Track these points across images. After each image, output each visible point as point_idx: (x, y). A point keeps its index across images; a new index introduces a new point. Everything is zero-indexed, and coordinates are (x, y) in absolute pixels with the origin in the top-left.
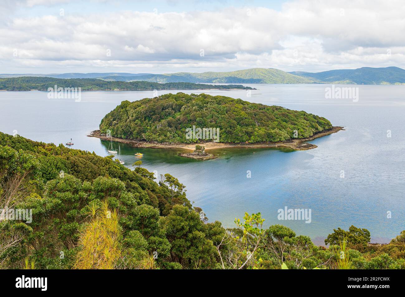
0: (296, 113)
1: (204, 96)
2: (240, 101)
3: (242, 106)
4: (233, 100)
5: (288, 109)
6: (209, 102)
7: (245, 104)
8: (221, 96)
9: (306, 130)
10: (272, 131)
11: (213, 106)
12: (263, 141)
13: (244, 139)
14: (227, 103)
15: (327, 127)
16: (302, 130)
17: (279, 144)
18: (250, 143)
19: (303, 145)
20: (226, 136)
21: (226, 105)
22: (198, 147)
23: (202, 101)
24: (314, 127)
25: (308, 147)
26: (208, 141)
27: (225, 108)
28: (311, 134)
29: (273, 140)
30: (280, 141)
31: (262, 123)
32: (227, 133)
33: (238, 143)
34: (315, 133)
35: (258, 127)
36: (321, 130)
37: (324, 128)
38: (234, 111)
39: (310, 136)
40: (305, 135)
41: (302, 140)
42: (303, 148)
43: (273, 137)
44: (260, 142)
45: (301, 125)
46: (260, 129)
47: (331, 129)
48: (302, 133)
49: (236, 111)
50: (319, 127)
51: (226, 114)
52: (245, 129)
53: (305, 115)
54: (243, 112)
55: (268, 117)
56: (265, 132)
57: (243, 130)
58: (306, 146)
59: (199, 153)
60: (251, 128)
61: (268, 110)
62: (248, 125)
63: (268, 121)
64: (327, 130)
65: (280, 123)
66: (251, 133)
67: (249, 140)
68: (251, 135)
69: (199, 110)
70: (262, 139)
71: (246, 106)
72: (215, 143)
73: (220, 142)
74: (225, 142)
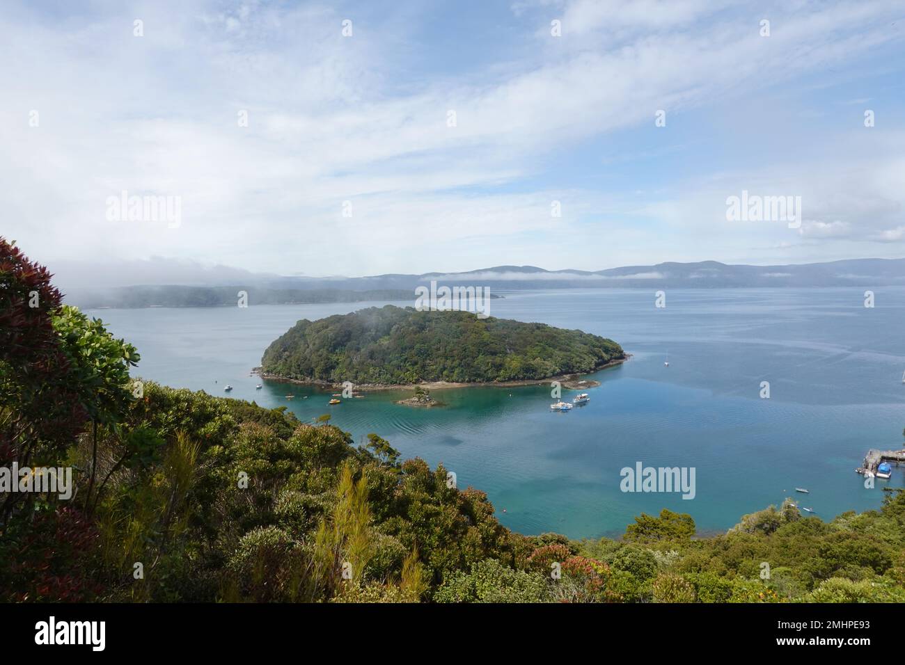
0: (568, 334)
5: (554, 328)
9: (585, 359)
10: (532, 362)
11: (441, 325)
12: (518, 378)
13: (490, 375)
14: (461, 320)
15: (617, 355)
16: (578, 359)
17: (543, 381)
18: (499, 381)
19: (580, 382)
20: (462, 371)
21: (461, 323)
22: (418, 389)
23: (423, 318)
24: (596, 354)
25: (588, 385)
26: (435, 380)
27: (459, 327)
28: (593, 366)
29: (535, 375)
30: (545, 378)
31: (516, 351)
32: (462, 366)
33: (480, 382)
34: (597, 365)
35: (511, 356)
36: (606, 359)
37: (611, 355)
38: (472, 332)
39: (591, 369)
40: (583, 366)
41: (578, 374)
42: (581, 387)
43: (533, 371)
44: (514, 379)
45: (577, 351)
46: (513, 360)
47: (622, 357)
48: (578, 364)
49: (475, 332)
50: (604, 355)
51: (461, 337)
52: (490, 360)
53: (581, 336)
54: (486, 334)
55: (525, 340)
56: (521, 363)
57: (488, 361)
58: (585, 384)
59: (419, 399)
60: (499, 358)
61: (525, 329)
62: (494, 354)
63: (526, 347)
64: (617, 358)
65: (544, 349)
66: (501, 365)
67: (497, 376)
68: (501, 369)
69: (419, 332)
70: (516, 375)
71: (492, 324)
72: (444, 382)
73: (453, 382)
74: (460, 380)
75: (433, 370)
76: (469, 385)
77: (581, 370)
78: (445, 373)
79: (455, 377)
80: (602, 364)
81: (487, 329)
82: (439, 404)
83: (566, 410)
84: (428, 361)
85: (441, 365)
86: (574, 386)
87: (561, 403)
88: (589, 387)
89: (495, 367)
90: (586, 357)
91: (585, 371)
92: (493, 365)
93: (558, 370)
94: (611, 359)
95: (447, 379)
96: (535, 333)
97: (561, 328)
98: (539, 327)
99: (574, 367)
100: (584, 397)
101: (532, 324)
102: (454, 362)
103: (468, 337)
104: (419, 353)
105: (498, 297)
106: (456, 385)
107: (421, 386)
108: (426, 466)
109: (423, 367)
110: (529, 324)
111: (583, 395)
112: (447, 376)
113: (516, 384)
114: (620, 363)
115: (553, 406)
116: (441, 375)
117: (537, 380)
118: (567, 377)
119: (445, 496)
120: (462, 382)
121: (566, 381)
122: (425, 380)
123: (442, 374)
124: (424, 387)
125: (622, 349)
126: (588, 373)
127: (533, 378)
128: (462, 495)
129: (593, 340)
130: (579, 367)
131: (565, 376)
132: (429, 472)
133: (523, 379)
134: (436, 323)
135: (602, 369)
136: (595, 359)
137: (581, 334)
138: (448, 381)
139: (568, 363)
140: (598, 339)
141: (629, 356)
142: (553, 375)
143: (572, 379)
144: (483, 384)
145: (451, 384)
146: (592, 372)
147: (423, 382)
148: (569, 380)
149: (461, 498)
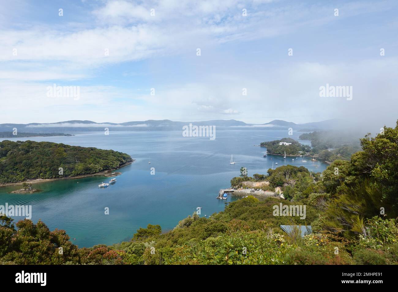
0: (107, 152)
1: (30, 142)
2: (62, 145)
3: (64, 148)
4: (56, 145)
5: (100, 149)
6: (34, 147)
7: (67, 147)
8: (45, 142)
9: (114, 163)
10: (89, 166)
11: (39, 150)
12: (82, 174)
13: (67, 174)
14: (51, 147)
15: (129, 160)
16: (111, 163)
17: (95, 174)
18: (72, 176)
19: (113, 174)
20: (51, 173)
21: (51, 148)
22: (25, 184)
23: (28, 147)
24: (119, 160)
25: (116, 174)
26: (35, 178)
27: (49, 151)
28: (118, 166)
29: (91, 172)
30: (95, 173)
31: (81, 161)
32: (51, 170)
33: (61, 177)
34: (120, 165)
35: (78, 164)
36: (124, 162)
37: (126, 160)
38: (57, 153)
39: (117, 167)
40: (114, 166)
41: (111, 170)
42: (113, 176)
43: (90, 170)
44: (80, 175)
45: (111, 159)
46: (79, 165)
47: (131, 161)
48: (111, 165)
49: (59, 153)
50: (123, 160)
51: (51, 156)
52: (67, 166)
53: (113, 153)
54: (65, 153)
55: (85, 156)
56: (84, 166)
57: (66, 167)
58: (115, 174)
59: (25, 189)
60: (72, 165)
61: (85, 150)
62: (69, 163)
63: (86, 159)
64: (129, 162)
65: (95, 159)
66: (73, 168)
67: (71, 174)
68: (73, 170)
69: (25, 154)
70: (81, 172)
71: (68, 148)
72: (41, 179)
73: (46, 178)
74: (50, 177)
75: (33, 174)
76: (55, 179)
77: (113, 168)
78: (41, 174)
79: (47, 176)
80: (122, 165)
81: (65, 151)
82: (38, 191)
83: (106, 187)
84: (31, 169)
85: (39, 170)
86: (109, 176)
87: (104, 184)
88: (117, 175)
90: (115, 162)
91: (115, 168)
92: (69, 169)
93: (102, 169)
94: (126, 162)
95: (42, 177)
96: (90, 152)
97: (103, 149)
98: (92, 149)
99: (109, 167)
100: (114, 180)
101: (89, 148)
102: (47, 169)
103: (55, 155)
104: (26, 165)
105: (71, 135)
106: (48, 180)
107: (27, 183)
108: (31, 222)
109: (28, 172)
110: (88, 148)
111: (114, 179)
112: (43, 176)
113: (81, 177)
114: (131, 164)
115: (99, 186)
116: (38, 176)
117: (91, 174)
118: (106, 171)
119: (42, 236)
120: (51, 178)
121: (106, 174)
122: (29, 179)
123: (39, 175)
124: (29, 182)
125: (131, 157)
126: (116, 169)
127: (89, 174)
128: (52, 234)
129: (118, 154)
130: (112, 167)
131: (105, 171)
132: (33, 225)
133: (84, 174)
134: (36, 149)
135: (122, 167)
136: (119, 163)
137: (113, 152)
138: (43, 179)
139: (107, 165)
140: (120, 153)
141: (134, 160)
142: (100, 171)
143: (108, 172)
144: (63, 179)
145: (45, 180)
146: (118, 168)
147: (28, 180)
148: (107, 173)
149: (51, 235)
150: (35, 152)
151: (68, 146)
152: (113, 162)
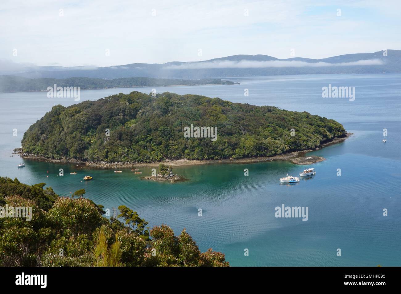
0: (296, 115)
1: (169, 96)
2: (218, 101)
3: (222, 107)
4: (209, 101)
5: (284, 110)
6: (176, 103)
7: (226, 104)
8: (191, 95)
9: (311, 138)
10: (264, 141)
11: (182, 109)
12: (252, 156)
13: (226, 153)
14: (200, 104)
15: (340, 133)
16: (305, 138)
17: (274, 158)
18: (234, 158)
19: (307, 158)
20: (202, 151)
21: (200, 107)
22: (163, 166)
23: (166, 103)
24: (320, 133)
25: (314, 161)
26: (177, 158)
27: (198, 110)
28: (318, 144)
29: (267, 153)
30: (275, 155)
31: (250, 131)
32: (202, 146)
33: (218, 159)
34: (322, 142)
35: (245, 136)
36: (330, 137)
37: (335, 134)
38: (211, 115)
39: (316, 146)
40: (310, 144)
41: (305, 151)
42: (308, 163)
43: (265, 149)
44: (248, 156)
45: (304, 131)
46: (247, 139)
47: (344, 135)
48: (305, 143)
49: (213, 116)
50: (328, 133)
51: (200, 120)
52: (227, 140)
53: (308, 117)
54: (223, 116)
55: (258, 122)
56: (254, 142)
57: (225, 141)
58: (311, 159)
59: (164, 174)
60: (235, 138)
61: (257, 112)
62: (230, 134)
63: (258, 128)
64: (339, 137)
65: (275, 129)
66: (236, 144)
67: (233, 154)
68: (236, 148)
69: (163, 116)
70: (250, 152)
71: (228, 107)
72: (186, 160)
73: (193, 159)
74: (200, 158)
75: (175, 150)
76: (208, 162)
77: (308, 147)
78: (186, 151)
79: (195, 156)
80: (326, 141)
81: (223, 112)
82: (182, 180)
83: (293, 183)
84: (171, 142)
85: (183, 145)
86: (301, 162)
87: (289, 177)
88: (315, 162)
89: (230, 145)
90: (312, 136)
91: (311, 149)
92: (230, 144)
93: (287, 148)
94: (334, 137)
95: (188, 157)
96: (266, 115)
97: (289, 111)
98: (270, 110)
99: (301, 145)
100: (311, 171)
101: (264, 107)
102: (195, 142)
103: (207, 119)
104: (163, 134)
105: (233, 84)
106: (196, 162)
107: (165, 164)
108: (171, 232)
109: (167, 146)
110: (262, 107)
111: (310, 169)
112: (189, 155)
113: (250, 161)
114: (342, 141)
115: (282, 180)
116: (182, 154)
117: (268, 157)
118: (295, 154)
119: (188, 257)
120: (202, 159)
121: (294, 157)
122: (168, 158)
123: (184, 153)
124: (168, 164)
125: (344, 128)
126: (314, 150)
127: (264, 156)
128: (203, 256)
129: (318, 121)
130: (306, 145)
131: (293, 153)
132: (174, 237)
133: (256, 156)
134: (178, 107)
135: (326, 146)
136: (320, 138)
137: (307, 115)
138: (189, 159)
139: (296, 142)
140: (322, 120)
141: (350, 134)
142: (283, 152)
143: (299, 156)
144: (220, 162)
145: (192, 161)
146: (318, 149)
147: (167, 160)
148: (297, 157)
149: (202, 259)
150: (176, 112)
151: (227, 102)
152: (308, 136)
